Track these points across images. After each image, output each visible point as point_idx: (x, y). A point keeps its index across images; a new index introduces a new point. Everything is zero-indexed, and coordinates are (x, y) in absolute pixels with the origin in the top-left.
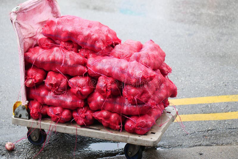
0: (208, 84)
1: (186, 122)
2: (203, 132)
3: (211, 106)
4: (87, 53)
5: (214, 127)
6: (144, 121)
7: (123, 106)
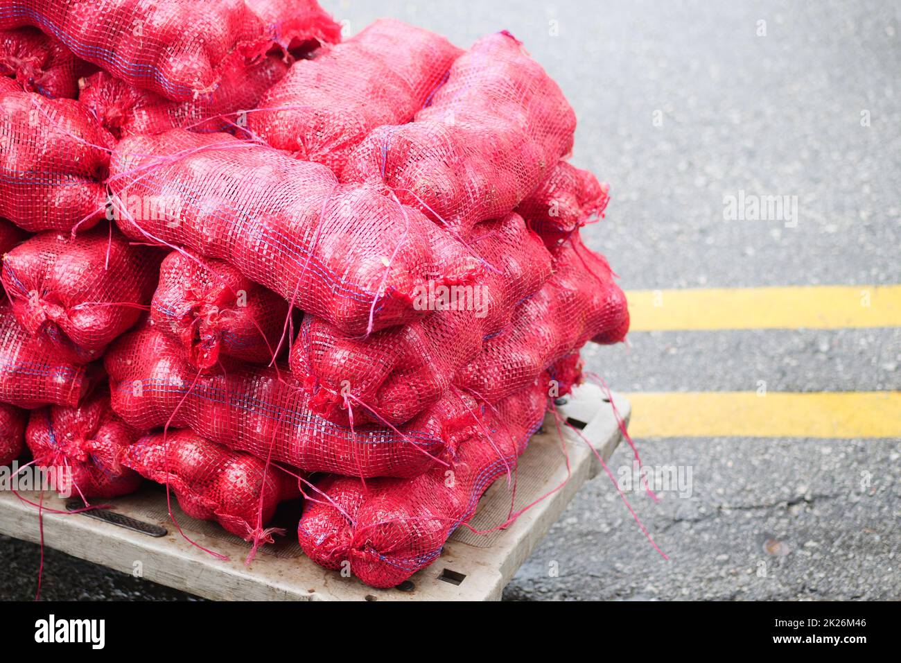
0: (840, 208)
1: (684, 439)
2: (762, 513)
3: (831, 349)
4: (121, 104)
5: (828, 482)
6: (401, 516)
7: (291, 428)
